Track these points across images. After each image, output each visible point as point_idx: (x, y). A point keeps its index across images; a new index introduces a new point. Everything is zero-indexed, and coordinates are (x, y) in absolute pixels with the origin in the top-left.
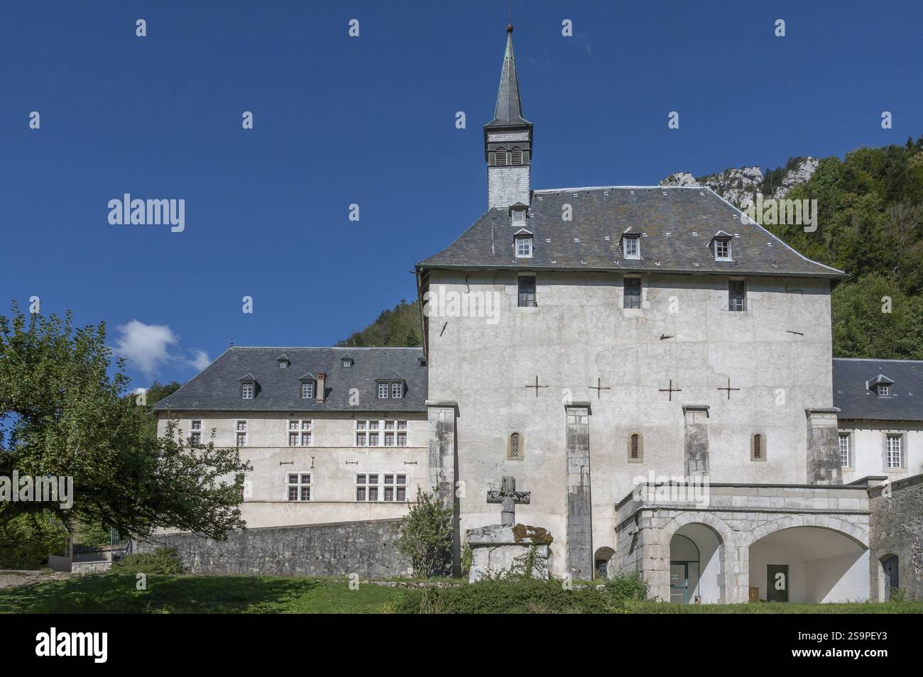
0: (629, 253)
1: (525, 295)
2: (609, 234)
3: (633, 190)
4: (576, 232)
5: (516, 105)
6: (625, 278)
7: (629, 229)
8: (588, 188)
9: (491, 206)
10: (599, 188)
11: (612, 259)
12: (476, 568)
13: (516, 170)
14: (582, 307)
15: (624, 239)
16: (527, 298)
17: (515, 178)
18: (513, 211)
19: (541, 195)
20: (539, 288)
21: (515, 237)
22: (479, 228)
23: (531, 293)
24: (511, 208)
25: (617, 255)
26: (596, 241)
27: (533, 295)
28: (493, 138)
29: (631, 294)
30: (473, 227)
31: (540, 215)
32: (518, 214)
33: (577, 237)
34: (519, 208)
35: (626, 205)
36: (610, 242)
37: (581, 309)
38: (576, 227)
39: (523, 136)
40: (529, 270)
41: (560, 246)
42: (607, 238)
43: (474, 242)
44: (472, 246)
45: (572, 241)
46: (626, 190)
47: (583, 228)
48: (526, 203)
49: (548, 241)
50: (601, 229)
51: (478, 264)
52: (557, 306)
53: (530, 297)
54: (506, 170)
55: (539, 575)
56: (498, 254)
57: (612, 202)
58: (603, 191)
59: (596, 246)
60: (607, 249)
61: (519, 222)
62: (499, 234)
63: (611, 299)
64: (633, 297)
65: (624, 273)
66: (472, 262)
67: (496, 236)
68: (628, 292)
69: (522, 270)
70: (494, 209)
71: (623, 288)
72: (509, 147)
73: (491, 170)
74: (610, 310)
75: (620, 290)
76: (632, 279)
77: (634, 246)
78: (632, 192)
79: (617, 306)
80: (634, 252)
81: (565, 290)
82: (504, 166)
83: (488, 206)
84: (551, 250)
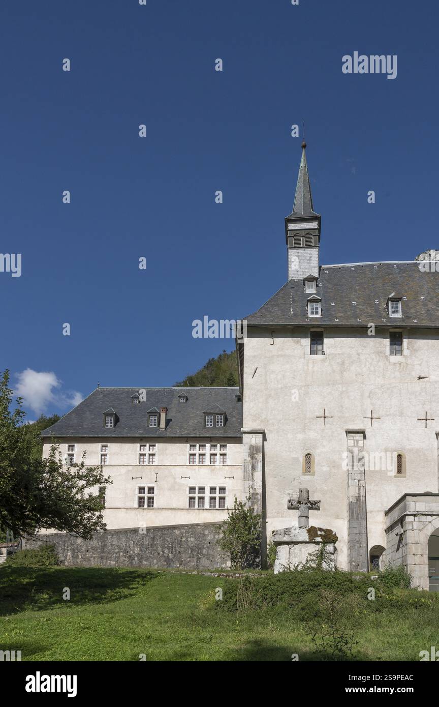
0: (393, 312)
1: (315, 346)
2: (378, 298)
3: (395, 264)
4: (353, 297)
5: (308, 201)
6: (390, 332)
7: (393, 294)
8: (362, 264)
9: (290, 278)
10: (370, 263)
11: (380, 317)
12: (279, 561)
13: (309, 251)
14: (358, 354)
15: (389, 302)
16: (317, 348)
17: (308, 257)
18: (306, 282)
19: (327, 269)
20: (326, 341)
21: (308, 301)
22: (281, 295)
23: (319, 344)
24: (305, 279)
25: (384, 314)
26: (368, 303)
27: (321, 346)
28: (291, 226)
29: (395, 344)
30: (276, 295)
31: (326, 284)
32: (310, 284)
33: (354, 301)
34: (311, 279)
35: (390, 276)
36: (379, 305)
37: (357, 356)
38: (354, 293)
39: (314, 225)
40: (318, 326)
41: (342, 308)
42: (377, 301)
43: (278, 305)
44: (276, 308)
45: (350, 304)
46: (391, 264)
47: (359, 294)
48: (316, 275)
49: (333, 304)
50: (372, 294)
51: (281, 323)
52: (339, 354)
53: (320, 347)
54: (301, 251)
55: (328, 568)
56: (295, 315)
57: (380, 274)
58: (373, 265)
59: (368, 308)
60: (376, 310)
61: (311, 290)
62: (296, 299)
63: (379, 349)
64: (397, 346)
65: (390, 328)
66: (276, 321)
67: (294, 301)
68: (394, 343)
69: (313, 327)
70: (292, 280)
71: (389, 340)
72: (303, 233)
73: (290, 251)
74: (380, 357)
75: (387, 341)
76: (395, 333)
77: (397, 307)
78: (395, 266)
79: (384, 354)
80: (397, 311)
81: (345, 342)
82: (300, 247)
83: (288, 278)
84: (335, 311)
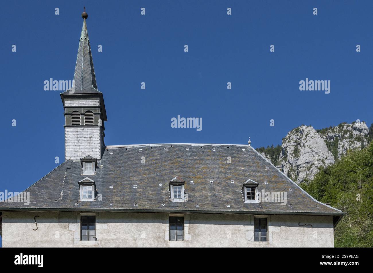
0: (175, 196)
1: (87, 231)
2: (163, 181)
3: (188, 146)
4: (136, 180)
5: (89, 77)
6: (170, 217)
7: (175, 178)
8: (151, 145)
9: (67, 158)
10: (161, 145)
11: (161, 201)
13: (88, 130)
14: (135, 240)
15: (171, 186)
16: (88, 233)
17: (88, 136)
18: (84, 163)
19: (112, 150)
20: (98, 226)
21: (80, 184)
22: (53, 176)
23: (92, 229)
24: (82, 160)
25: (166, 198)
26: (151, 187)
27: (94, 231)
28: (68, 103)
29: (175, 229)
30: (47, 176)
31: (108, 166)
32: (88, 165)
33: (136, 184)
34: (88, 160)
35: (181, 159)
36: (162, 189)
37: (133, 241)
38: (137, 176)
39: (95, 102)
40: (90, 211)
41: (120, 191)
42: (161, 185)
43: (47, 188)
44: (44, 191)
45: (131, 188)
46: (183, 146)
47: (142, 177)
48: (96, 154)
49: (111, 187)
50: (157, 178)
51: (44, 207)
52: (113, 240)
53: (92, 232)
54: (79, 130)
56: (65, 198)
57: (170, 156)
58: (163, 147)
59: (150, 191)
60: (159, 194)
61: (89, 171)
62: (70, 181)
63: (158, 234)
64: (178, 231)
65: (168, 213)
66: (39, 204)
67: (66, 184)
68: (174, 227)
69: (82, 211)
70: (70, 161)
71: (168, 225)
72: (83, 111)
73: (67, 130)
74: (158, 242)
75: (166, 226)
76: (177, 218)
77: (180, 192)
78: (188, 149)
79: (164, 239)
80: (180, 196)
81: (120, 227)
82: (78, 126)
83: (65, 159)
84: (111, 194)
